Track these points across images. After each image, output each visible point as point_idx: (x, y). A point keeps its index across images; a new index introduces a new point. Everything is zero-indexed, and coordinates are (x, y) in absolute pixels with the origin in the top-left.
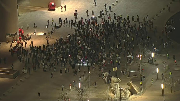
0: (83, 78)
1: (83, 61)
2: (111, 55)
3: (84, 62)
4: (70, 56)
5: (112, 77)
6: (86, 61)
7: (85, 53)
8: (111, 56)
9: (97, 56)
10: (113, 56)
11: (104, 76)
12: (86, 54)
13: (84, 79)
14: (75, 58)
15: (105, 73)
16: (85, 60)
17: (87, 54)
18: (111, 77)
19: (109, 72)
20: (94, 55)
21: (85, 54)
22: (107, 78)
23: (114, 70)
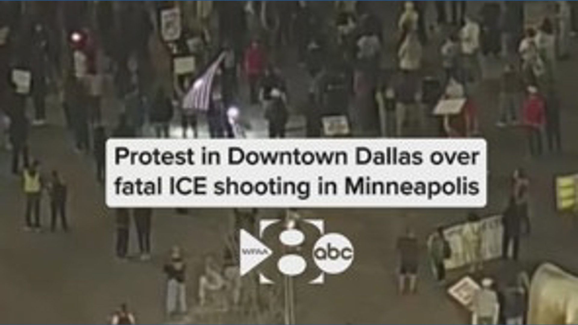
0: (220, 281)
1: (218, 96)
2: (532, 34)
3: (233, 112)
4: (76, 37)
5: (538, 275)
6: (254, 100)
7: (249, 7)
8: (524, 44)
9: (374, 39)
10: (551, 39)
11: (449, 264)
12: (250, 21)
13: (236, 294)
14: (133, 65)
15: (467, 228)
16: (245, 91)
17: (270, 21)
18: (531, 275)
19: (505, 222)
20: (344, 29)
21: (244, 13)
22: (493, 287)
23: (563, 193)
